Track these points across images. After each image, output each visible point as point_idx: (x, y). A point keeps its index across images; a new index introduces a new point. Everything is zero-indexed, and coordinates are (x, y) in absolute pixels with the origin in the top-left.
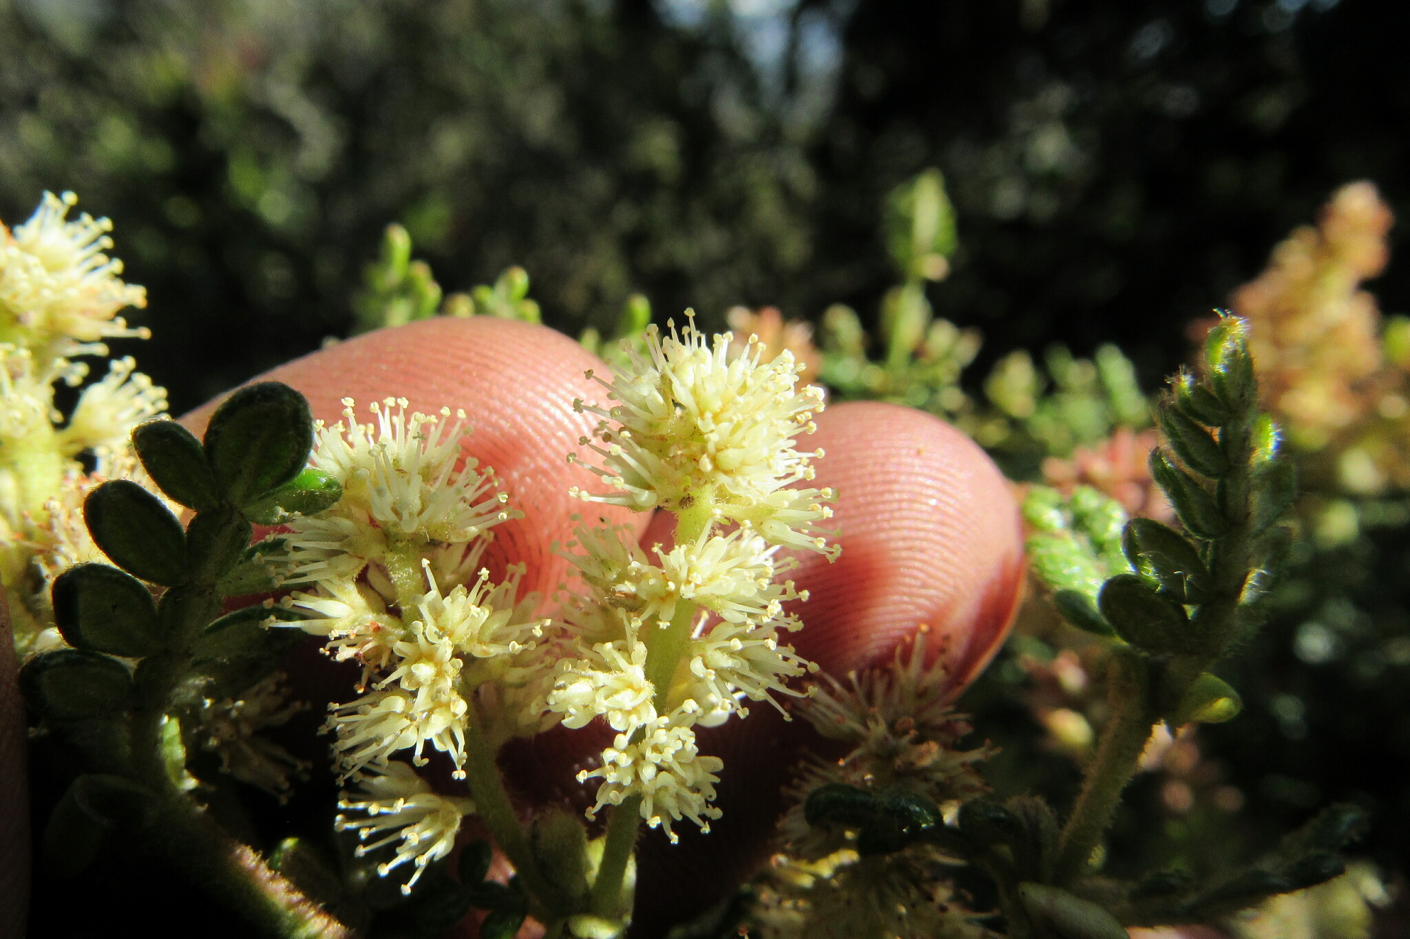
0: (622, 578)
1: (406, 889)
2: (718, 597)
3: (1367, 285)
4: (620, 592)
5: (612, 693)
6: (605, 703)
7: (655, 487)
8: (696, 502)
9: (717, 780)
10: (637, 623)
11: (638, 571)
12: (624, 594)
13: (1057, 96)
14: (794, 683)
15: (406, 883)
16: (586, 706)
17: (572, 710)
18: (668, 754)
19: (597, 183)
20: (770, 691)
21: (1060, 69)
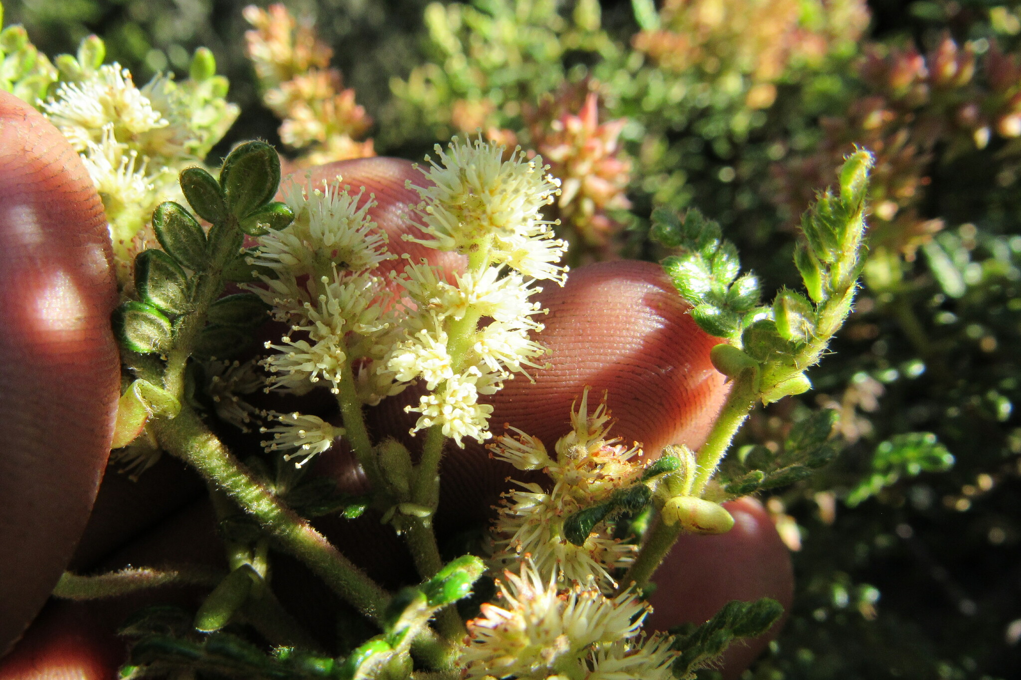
0: (433, 296)
1: (298, 466)
2: (492, 306)
4: (432, 303)
5: (426, 360)
6: (422, 364)
7: (454, 235)
8: (480, 248)
9: (490, 417)
10: (442, 317)
11: (443, 288)
12: (435, 305)
14: (537, 360)
15: (299, 463)
16: (410, 368)
17: (402, 370)
18: (459, 397)
20: (521, 365)
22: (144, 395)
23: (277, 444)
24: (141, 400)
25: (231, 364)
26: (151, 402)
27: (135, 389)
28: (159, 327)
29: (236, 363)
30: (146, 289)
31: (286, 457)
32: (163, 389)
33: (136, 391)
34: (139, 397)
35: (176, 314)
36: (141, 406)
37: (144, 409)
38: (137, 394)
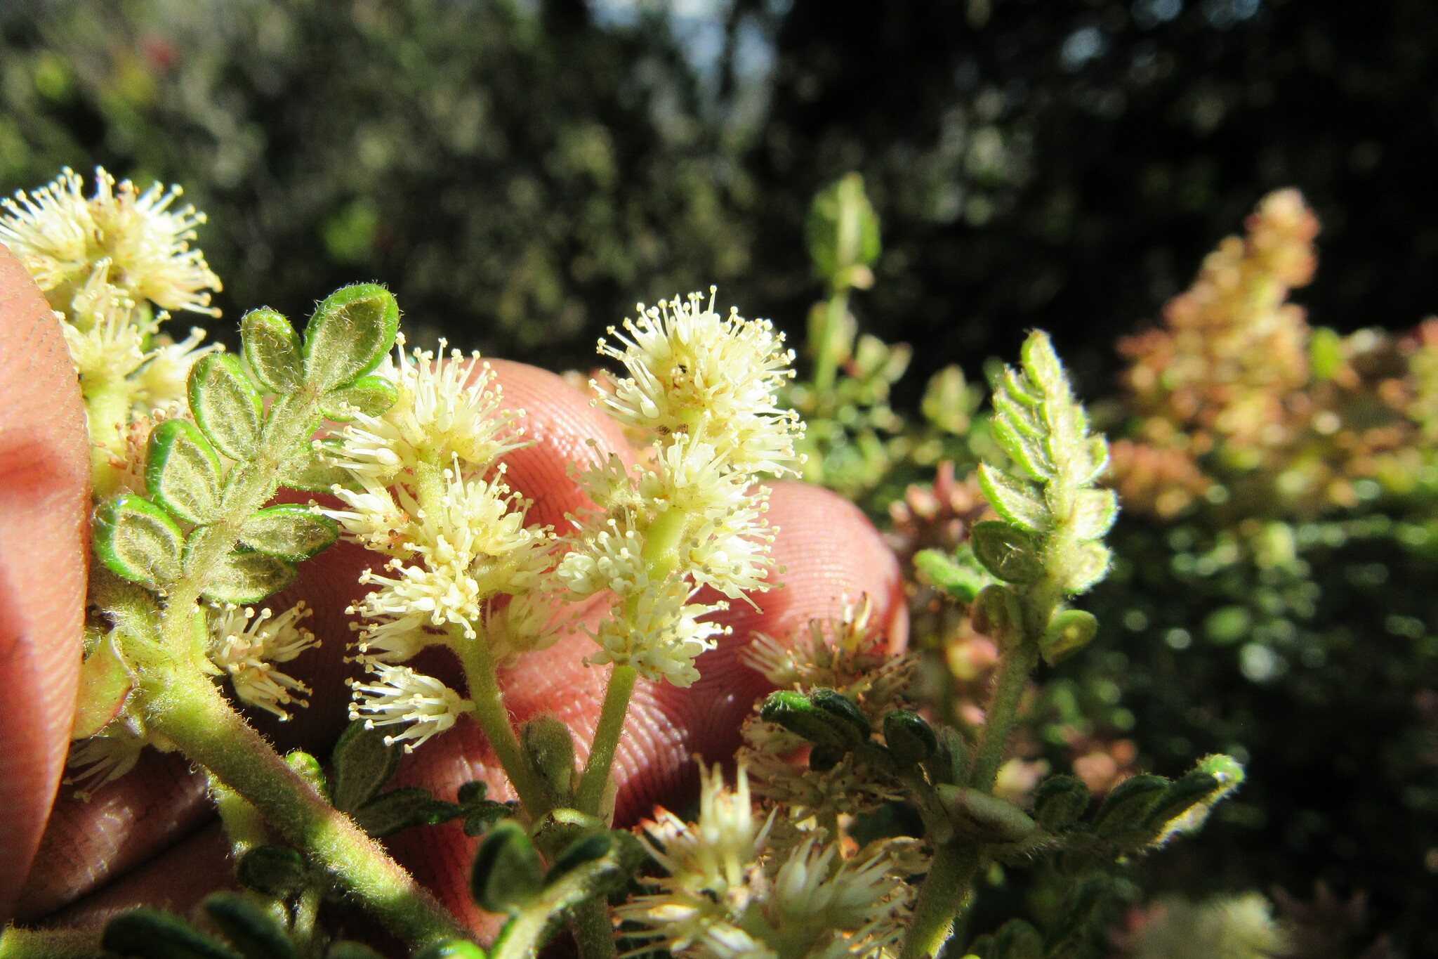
3: (1295, 296)
8: (690, 429)
13: (991, 103)
19: (525, 193)
21: (993, 76)
22: (128, 652)
23: (374, 721)
24: (121, 658)
25: (258, 614)
26: (137, 664)
27: (113, 640)
28: (166, 542)
29: (267, 613)
30: (159, 479)
31: (388, 740)
32: (159, 642)
33: (114, 644)
34: (119, 655)
35: (194, 524)
36: (121, 668)
37: (126, 673)
38: (115, 648)
